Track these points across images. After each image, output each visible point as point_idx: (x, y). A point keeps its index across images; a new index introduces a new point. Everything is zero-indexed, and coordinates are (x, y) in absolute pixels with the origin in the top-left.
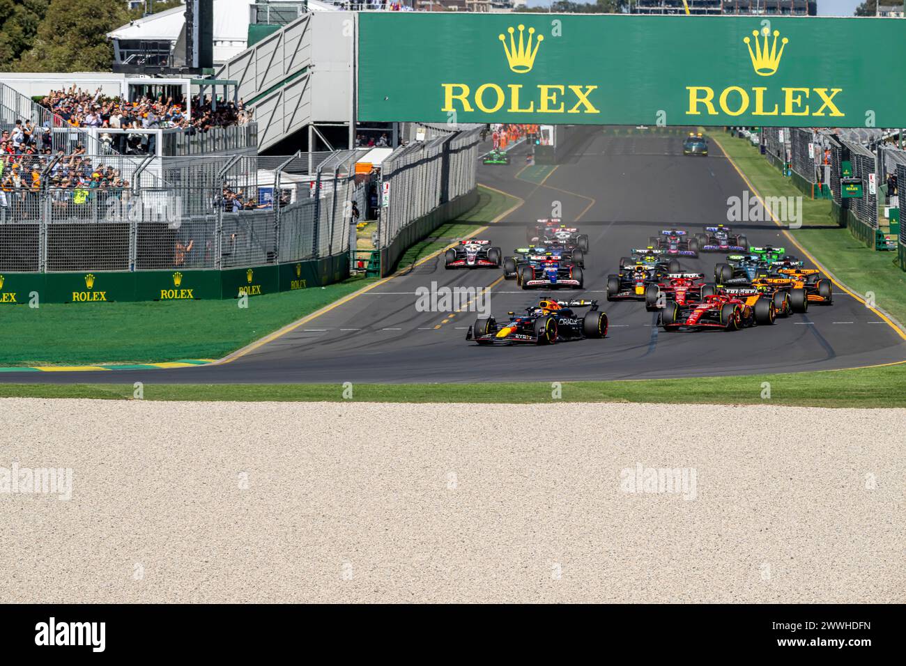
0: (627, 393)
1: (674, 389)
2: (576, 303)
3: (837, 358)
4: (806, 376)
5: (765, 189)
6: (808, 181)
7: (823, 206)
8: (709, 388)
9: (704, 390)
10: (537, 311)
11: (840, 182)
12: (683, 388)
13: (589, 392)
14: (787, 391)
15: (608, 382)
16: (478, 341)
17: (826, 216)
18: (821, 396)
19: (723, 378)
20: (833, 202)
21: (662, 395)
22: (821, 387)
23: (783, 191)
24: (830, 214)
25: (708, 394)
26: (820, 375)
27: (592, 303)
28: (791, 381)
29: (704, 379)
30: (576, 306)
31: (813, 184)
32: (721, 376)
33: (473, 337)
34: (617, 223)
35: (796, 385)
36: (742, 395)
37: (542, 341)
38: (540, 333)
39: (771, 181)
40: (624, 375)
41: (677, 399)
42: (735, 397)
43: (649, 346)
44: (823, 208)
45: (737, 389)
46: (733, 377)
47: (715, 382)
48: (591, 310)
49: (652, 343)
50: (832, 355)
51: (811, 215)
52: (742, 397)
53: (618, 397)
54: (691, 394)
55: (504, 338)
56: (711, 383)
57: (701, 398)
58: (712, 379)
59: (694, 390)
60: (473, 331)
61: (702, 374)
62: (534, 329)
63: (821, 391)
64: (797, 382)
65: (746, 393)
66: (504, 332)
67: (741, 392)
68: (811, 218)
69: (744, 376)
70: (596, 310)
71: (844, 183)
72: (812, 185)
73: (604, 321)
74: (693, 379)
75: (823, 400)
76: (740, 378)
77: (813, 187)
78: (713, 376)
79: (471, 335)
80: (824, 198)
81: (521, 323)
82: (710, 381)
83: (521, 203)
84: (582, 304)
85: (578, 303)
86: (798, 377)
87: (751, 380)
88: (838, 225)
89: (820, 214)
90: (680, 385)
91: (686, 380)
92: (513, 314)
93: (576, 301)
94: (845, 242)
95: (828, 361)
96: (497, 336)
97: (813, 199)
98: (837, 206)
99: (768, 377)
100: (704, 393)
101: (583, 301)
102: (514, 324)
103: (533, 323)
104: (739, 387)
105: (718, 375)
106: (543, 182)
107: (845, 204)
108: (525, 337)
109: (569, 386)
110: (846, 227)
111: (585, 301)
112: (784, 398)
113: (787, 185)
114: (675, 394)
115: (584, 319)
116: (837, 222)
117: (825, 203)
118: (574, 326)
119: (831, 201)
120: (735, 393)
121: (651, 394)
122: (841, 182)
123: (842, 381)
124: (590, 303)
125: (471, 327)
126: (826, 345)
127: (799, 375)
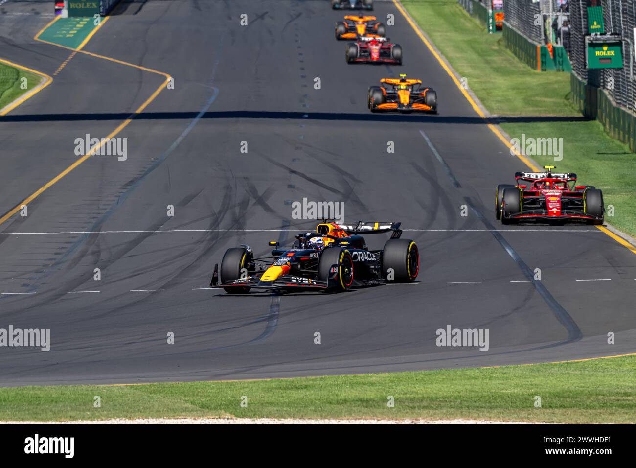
0: (231, 403)
1: (311, 394)
2: (366, 227)
3: (584, 340)
4: (532, 370)
5: (458, 55)
6: (530, 40)
7: (557, 82)
8: (369, 393)
9: (361, 396)
10: (314, 240)
11: (584, 42)
12: (325, 393)
13: (166, 401)
14: (501, 397)
15: (198, 383)
16: (226, 289)
17: (561, 101)
18: (559, 404)
19: (393, 375)
20: (572, 76)
21: (289, 405)
22: (558, 390)
23: (489, 58)
24: (566, 97)
25: (367, 401)
26: (556, 369)
27: (393, 226)
28: (507, 379)
29: (361, 377)
30: (367, 232)
31: (539, 46)
32: (389, 371)
33: (220, 282)
34: (208, 115)
35: (517, 386)
36: (425, 403)
37: (335, 287)
38: (331, 274)
39: (469, 42)
40: (229, 371)
41: (315, 411)
42: (414, 408)
43: (266, 323)
44: (556, 86)
45: (417, 393)
46: (408, 373)
47: (381, 384)
48: (392, 238)
49: (271, 318)
50: (576, 334)
51: (538, 98)
52: (424, 407)
53: (215, 409)
54: (338, 403)
55: (274, 282)
56: (372, 384)
57: (355, 409)
58: (374, 378)
59: (343, 396)
60: (219, 271)
61: (354, 370)
62: (318, 268)
63: (558, 395)
64: (517, 381)
65: (432, 400)
66: (272, 273)
67: (422, 400)
68: (536, 104)
69: (427, 372)
70: (398, 237)
71: (592, 45)
72: (535, 47)
73: (414, 254)
74: (342, 378)
75: (561, 411)
76: (421, 374)
77: (539, 53)
78: (376, 372)
79: (217, 278)
80: (558, 70)
81: (296, 259)
82: (370, 380)
83: (46, 81)
84: (376, 228)
85: (370, 228)
86: (519, 372)
87: (441, 377)
88: (581, 115)
89: (552, 97)
90: (321, 388)
91: (330, 380)
92: (277, 245)
93: (366, 224)
94: (595, 144)
95: (570, 345)
96: (263, 279)
97: (539, 71)
98: (580, 82)
99: (468, 372)
100: (361, 400)
101: (377, 224)
102: (284, 260)
103: (315, 259)
104: (421, 390)
105: (385, 371)
106: (82, 46)
107: (594, 79)
108: (306, 281)
109: (132, 391)
110: (594, 119)
111: (381, 224)
112: (496, 407)
113: (496, 48)
114: (312, 403)
115: (382, 253)
116: (580, 111)
117: (559, 78)
118: (372, 263)
119: (569, 75)
120: (412, 400)
121: (271, 404)
122: (587, 41)
123: (593, 379)
124: (389, 227)
125: (217, 265)
126: (565, 317)
127: (522, 369)
